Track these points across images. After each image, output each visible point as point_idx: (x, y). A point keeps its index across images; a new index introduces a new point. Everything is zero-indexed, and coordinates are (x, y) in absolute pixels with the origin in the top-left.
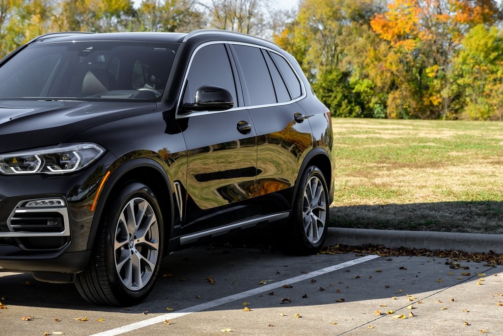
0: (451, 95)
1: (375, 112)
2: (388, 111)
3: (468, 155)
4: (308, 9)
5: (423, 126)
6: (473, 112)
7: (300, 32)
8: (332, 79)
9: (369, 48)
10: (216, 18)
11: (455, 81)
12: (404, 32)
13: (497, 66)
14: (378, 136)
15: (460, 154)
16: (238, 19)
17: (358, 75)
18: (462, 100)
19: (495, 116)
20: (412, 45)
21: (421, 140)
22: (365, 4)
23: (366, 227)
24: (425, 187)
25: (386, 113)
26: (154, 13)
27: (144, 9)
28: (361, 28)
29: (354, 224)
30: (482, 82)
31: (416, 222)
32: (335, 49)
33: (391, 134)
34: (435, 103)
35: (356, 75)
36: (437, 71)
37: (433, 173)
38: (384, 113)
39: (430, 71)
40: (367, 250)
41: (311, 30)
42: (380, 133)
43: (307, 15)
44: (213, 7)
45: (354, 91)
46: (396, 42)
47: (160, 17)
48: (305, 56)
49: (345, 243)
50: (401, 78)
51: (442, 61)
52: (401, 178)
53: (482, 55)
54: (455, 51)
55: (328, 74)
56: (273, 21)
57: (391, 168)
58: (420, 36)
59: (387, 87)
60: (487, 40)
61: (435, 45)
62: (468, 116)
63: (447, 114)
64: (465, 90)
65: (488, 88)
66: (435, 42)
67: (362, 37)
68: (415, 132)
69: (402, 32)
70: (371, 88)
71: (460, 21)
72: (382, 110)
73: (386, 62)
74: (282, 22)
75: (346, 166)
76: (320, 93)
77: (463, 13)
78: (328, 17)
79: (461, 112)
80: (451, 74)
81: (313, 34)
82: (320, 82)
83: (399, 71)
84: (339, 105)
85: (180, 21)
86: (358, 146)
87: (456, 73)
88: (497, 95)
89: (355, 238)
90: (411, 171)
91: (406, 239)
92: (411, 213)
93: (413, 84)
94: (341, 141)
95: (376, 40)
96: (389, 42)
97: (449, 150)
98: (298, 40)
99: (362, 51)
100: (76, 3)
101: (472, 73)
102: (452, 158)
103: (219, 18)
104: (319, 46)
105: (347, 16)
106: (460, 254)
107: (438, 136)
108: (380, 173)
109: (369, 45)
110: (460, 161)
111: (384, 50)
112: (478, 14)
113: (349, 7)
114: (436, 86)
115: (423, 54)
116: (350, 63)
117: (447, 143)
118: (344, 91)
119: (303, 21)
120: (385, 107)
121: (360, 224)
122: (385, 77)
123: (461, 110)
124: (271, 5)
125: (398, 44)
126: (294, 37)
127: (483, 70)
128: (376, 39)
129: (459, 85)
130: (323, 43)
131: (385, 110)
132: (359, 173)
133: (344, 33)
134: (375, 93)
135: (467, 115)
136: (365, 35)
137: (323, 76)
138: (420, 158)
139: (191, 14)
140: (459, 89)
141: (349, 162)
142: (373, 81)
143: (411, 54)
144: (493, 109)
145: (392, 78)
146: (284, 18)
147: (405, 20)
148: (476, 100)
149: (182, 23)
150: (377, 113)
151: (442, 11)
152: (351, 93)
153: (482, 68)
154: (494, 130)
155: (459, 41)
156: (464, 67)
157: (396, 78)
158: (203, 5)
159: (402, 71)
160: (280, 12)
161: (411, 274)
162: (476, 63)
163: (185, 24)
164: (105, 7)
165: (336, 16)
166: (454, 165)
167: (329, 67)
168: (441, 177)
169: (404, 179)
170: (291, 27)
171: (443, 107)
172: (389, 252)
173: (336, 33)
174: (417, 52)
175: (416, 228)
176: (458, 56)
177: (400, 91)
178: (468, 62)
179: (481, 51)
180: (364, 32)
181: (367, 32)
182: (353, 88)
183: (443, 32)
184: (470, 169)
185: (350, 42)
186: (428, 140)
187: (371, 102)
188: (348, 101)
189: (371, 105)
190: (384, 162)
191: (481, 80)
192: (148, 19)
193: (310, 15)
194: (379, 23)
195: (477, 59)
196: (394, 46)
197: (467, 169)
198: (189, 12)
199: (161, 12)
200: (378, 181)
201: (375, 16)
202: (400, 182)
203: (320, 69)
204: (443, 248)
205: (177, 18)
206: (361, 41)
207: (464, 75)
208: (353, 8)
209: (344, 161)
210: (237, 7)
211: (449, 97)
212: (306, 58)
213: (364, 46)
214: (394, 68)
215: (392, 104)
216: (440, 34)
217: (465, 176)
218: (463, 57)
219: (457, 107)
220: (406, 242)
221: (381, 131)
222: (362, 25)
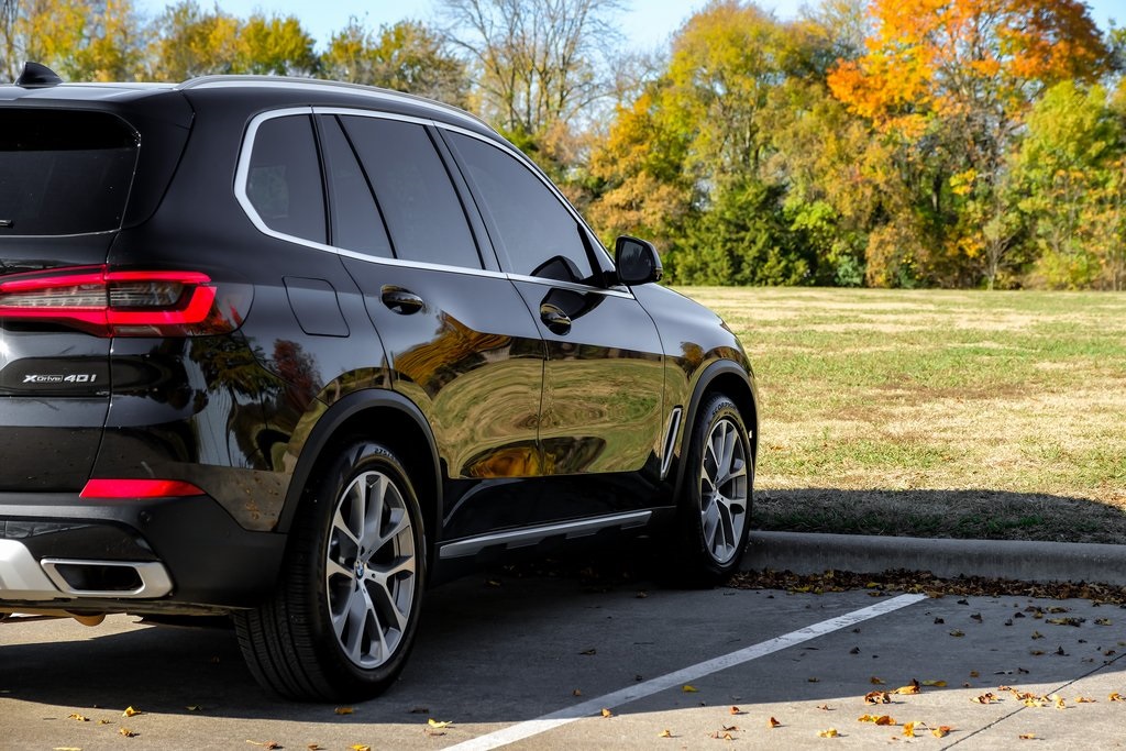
0: (1004, 235)
1: (841, 274)
2: (869, 270)
3: (1079, 370)
4: (691, 53)
5: (956, 304)
6: (1054, 271)
7: (675, 100)
8: (746, 202)
9: (826, 135)
10: (492, 73)
11: (1013, 203)
12: (901, 98)
13: (1105, 172)
14: (867, 326)
15: (1062, 366)
16: (541, 74)
17: (801, 193)
18: (1028, 244)
19: (1104, 279)
20: (919, 127)
21: (966, 336)
22: (816, 40)
23: (890, 531)
24: (1003, 441)
25: (865, 275)
26: (358, 63)
27: (335, 54)
28: (807, 90)
29: (862, 526)
30: (1074, 207)
31: (999, 519)
32: (752, 136)
33: (896, 322)
34: (971, 252)
35: (797, 193)
36: (974, 184)
37: (1011, 410)
38: (859, 275)
39: (957, 183)
40: (898, 584)
41: (699, 97)
42: (871, 322)
43: (689, 65)
44: (486, 49)
45: (793, 228)
46: (884, 122)
47: (371, 71)
48: (687, 153)
49: (846, 568)
50: (896, 198)
51: (984, 162)
52: (943, 423)
53: (1072, 146)
54: (1013, 139)
55: (735, 191)
56: (617, 79)
57: (915, 400)
58: (936, 108)
59: (865, 218)
60: (1081, 115)
61: (969, 127)
62: (1043, 280)
63: (996, 276)
64: (1035, 224)
65: (1085, 218)
66: (969, 119)
67: (811, 110)
68: (945, 317)
69: (897, 99)
70: (831, 221)
71: (1023, 74)
72: (855, 269)
73: (861, 164)
74: (635, 80)
75: (816, 394)
76: (719, 233)
77: (1028, 57)
78: (734, 68)
79: (1027, 272)
80: (1006, 188)
81: (702, 106)
82: (719, 209)
83: (892, 182)
84: (762, 258)
85: (414, 80)
86: (832, 350)
87: (1016, 186)
88: (1106, 233)
89: (867, 556)
90: (962, 406)
91: (981, 558)
92: (984, 501)
93: (922, 211)
94: (792, 340)
95: (839, 119)
96: (868, 122)
97: (1033, 357)
98: (671, 119)
99: (811, 141)
100: (189, 45)
101: (1051, 187)
102: (1044, 376)
103: (498, 73)
104: (716, 132)
105: (776, 65)
106: (1103, 592)
107: (1001, 327)
108: (897, 411)
109: (826, 128)
110: (1062, 382)
111: (858, 139)
112: (1062, 57)
113: (780, 46)
114: (974, 215)
115: (943, 145)
116: (784, 167)
117: (1025, 342)
118: (773, 228)
119: (680, 78)
120: (863, 261)
121: (875, 525)
122: (860, 197)
123: (1029, 265)
124: (613, 44)
125: (889, 125)
126: (662, 113)
127: (1075, 179)
128: (839, 115)
129: (1023, 214)
130: (725, 125)
131: (860, 269)
132: (849, 411)
133: (771, 103)
134: (838, 230)
135: (1041, 277)
136: (816, 108)
137: (727, 196)
138: (976, 378)
139: (437, 65)
140: (1023, 222)
141: (820, 386)
142: (834, 207)
143: (915, 146)
144: (1097, 263)
145: (876, 199)
146: (640, 71)
147: (903, 73)
148: (1059, 244)
149: (419, 84)
150: (844, 276)
151: (983, 53)
152: (787, 232)
153: (1073, 175)
154: (1114, 312)
155: (1022, 116)
156: (1033, 174)
157: (884, 198)
158: (464, 45)
159: (897, 183)
160: (632, 58)
161: (1007, 638)
162: (1060, 166)
163: (424, 88)
164: (253, 51)
165: (752, 66)
166: (1053, 392)
167: (738, 177)
168: (1032, 419)
169: (952, 423)
170: (655, 91)
171: (988, 261)
172: (947, 590)
173: (752, 102)
174: (930, 142)
175: (1000, 533)
176: (1018, 150)
177: (894, 227)
178: (1041, 163)
179: (1069, 139)
180: (815, 99)
181: (821, 100)
182: (792, 222)
183: (987, 100)
184: (1091, 401)
185: (783, 121)
186: (982, 337)
187: (830, 251)
188: (781, 249)
189: (831, 257)
190: (897, 387)
191: (1071, 201)
192: (346, 75)
193: (695, 64)
194: (846, 81)
195: (1060, 157)
196: (880, 130)
197: (1083, 400)
198: (433, 61)
199: (373, 60)
200: (895, 428)
201: (837, 67)
202: (945, 430)
203: (719, 182)
204: (1063, 578)
205: (408, 72)
206: (808, 119)
207: (1034, 192)
208: (788, 47)
209: (808, 385)
210: (537, 50)
211: (1002, 239)
212: (688, 158)
213: (814, 130)
214: (880, 178)
215: (877, 254)
216: (979, 103)
217: (1085, 416)
218: (1029, 151)
219: (1018, 260)
220: (980, 564)
221: (874, 317)
222: (809, 84)
